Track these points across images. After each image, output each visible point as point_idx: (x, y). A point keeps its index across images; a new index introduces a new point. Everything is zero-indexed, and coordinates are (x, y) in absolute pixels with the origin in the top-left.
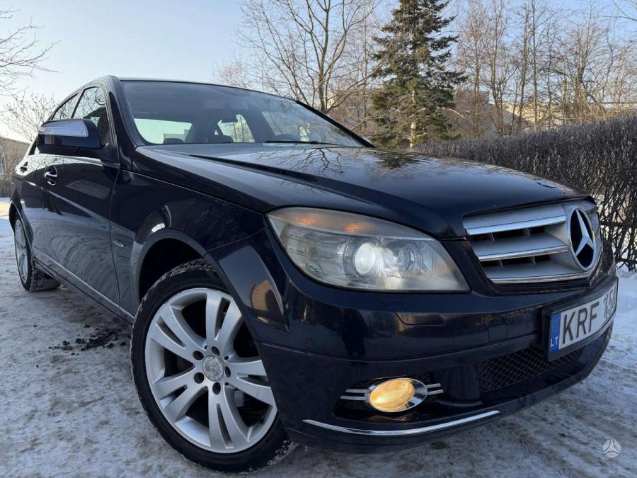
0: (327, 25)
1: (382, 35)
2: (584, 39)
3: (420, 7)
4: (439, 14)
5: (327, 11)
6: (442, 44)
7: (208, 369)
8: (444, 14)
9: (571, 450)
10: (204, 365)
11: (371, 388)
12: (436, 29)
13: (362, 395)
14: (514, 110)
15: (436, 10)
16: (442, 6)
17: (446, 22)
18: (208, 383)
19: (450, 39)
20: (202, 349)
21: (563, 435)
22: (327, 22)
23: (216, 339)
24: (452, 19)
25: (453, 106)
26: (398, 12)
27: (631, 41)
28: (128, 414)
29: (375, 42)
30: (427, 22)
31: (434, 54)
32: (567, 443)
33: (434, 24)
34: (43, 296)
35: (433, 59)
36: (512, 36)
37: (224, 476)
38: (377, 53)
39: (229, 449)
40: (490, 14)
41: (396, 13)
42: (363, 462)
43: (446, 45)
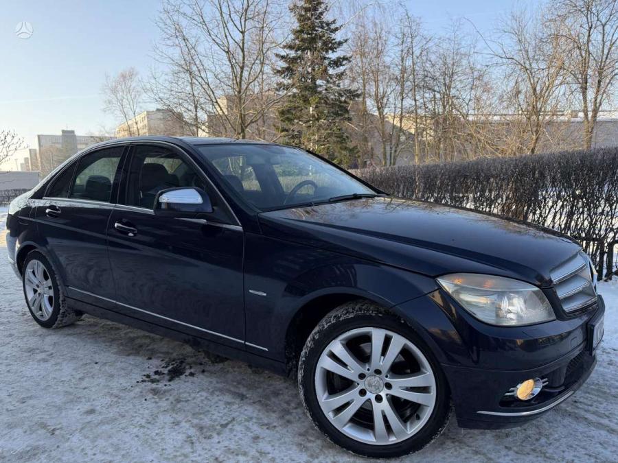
0: (243, 46)
1: (283, 52)
2: (449, 61)
3: (317, 29)
4: (333, 36)
5: (243, 33)
6: (337, 63)
7: (370, 385)
8: (338, 37)
9: (586, 411)
10: (366, 383)
11: (518, 386)
12: (333, 49)
13: (513, 391)
14: (401, 123)
15: (332, 32)
16: (337, 29)
17: (340, 44)
18: (371, 396)
19: (345, 59)
20: (366, 372)
21: (575, 402)
22: (243, 43)
23: (381, 363)
24: (346, 41)
25: (349, 120)
26: (298, 31)
27: (487, 66)
28: (268, 428)
29: (278, 59)
30: (325, 43)
31: (331, 71)
32: (581, 406)
33: (331, 46)
34: (70, 332)
35: (331, 77)
36: (392, 55)
37: (388, 461)
38: (279, 69)
39: (393, 440)
40: (372, 35)
41: (296, 32)
42: (471, 437)
43: (341, 65)
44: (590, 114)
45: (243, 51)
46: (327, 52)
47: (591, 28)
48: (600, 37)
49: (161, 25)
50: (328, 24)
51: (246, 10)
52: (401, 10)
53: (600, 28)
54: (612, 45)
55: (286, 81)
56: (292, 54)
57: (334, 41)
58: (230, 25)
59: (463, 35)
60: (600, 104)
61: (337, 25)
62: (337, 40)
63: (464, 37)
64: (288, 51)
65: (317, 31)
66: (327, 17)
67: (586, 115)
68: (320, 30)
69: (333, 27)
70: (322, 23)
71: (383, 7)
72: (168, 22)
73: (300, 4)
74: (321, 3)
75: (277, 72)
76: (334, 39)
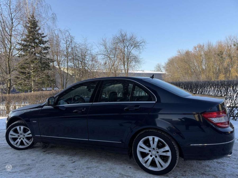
12: (43, 44)
15: (42, 37)
16: (44, 37)
19: (48, 47)
24: (48, 41)
35: (42, 53)
41: (27, 36)
43: (46, 50)
44: (126, 71)
46: (41, 44)
47: (124, 47)
48: (127, 50)
50: (41, 34)
52: (68, 33)
53: (127, 47)
54: (130, 52)
55: (23, 53)
56: (25, 43)
57: (43, 41)
59: (87, 43)
60: (129, 69)
61: (44, 35)
62: (44, 41)
63: (88, 44)
64: (23, 42)
65: (36, 36)
66: (40, 32)
67: (125, 71)
68: (37, 36)
69: (43, 35)
70: (38, 33)
71: (61, 31)
73: (29, 25)
74: (37, 26)
75: (18, 50)
76: (43, 40)
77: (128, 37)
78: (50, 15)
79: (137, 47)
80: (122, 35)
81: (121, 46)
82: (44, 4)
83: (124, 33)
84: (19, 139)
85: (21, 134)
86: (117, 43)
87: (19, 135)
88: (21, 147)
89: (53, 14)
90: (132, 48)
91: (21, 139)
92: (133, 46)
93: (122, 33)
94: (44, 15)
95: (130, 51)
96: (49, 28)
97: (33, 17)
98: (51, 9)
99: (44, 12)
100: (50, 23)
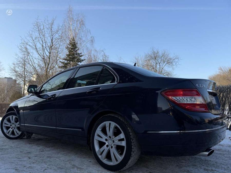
45: (49, 59)
46: (78, 62)
47: (156, 64)
49: (20, 47)
50: (79, 54)
51: (52, 46)
52: (102, 53)
53: (159, 64)
54: (162, 69)
56: (66, 62)
58: (46, 50)
61: (82, 54)
64: (64, 61)
65: (75, 56)
66: (79, 52)
68: (76, 55)
69: (80, 55)
70: (77, 53)
71: (97, 51)
72: (23, 47)
73: (70, 47)
74: (77, 47)
75: (60, 67)
76: (81, 59)
77: (160, 54)
78: (89, 38)
79: (170, 63)
80: (154, 53)
81: (153, 62)
82: (85, 29)
83: (155, 50)
84: (11, 128)
85: (13, 123)
86: (149, 60)
87: (11, 124)
88: (11, 136)
89: (91, 37)
90: (165, 64)
91: (13, 128)
92: (166, 62)
93: (154, 51)
94: (84, 39)
95: (163, 67)
96: (87, 49)
97: (73, 40)
98: (90, 33)
99: (84, 35)
100: (89, 45)
